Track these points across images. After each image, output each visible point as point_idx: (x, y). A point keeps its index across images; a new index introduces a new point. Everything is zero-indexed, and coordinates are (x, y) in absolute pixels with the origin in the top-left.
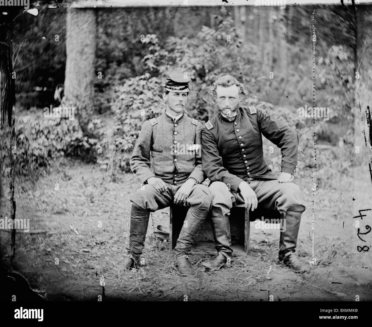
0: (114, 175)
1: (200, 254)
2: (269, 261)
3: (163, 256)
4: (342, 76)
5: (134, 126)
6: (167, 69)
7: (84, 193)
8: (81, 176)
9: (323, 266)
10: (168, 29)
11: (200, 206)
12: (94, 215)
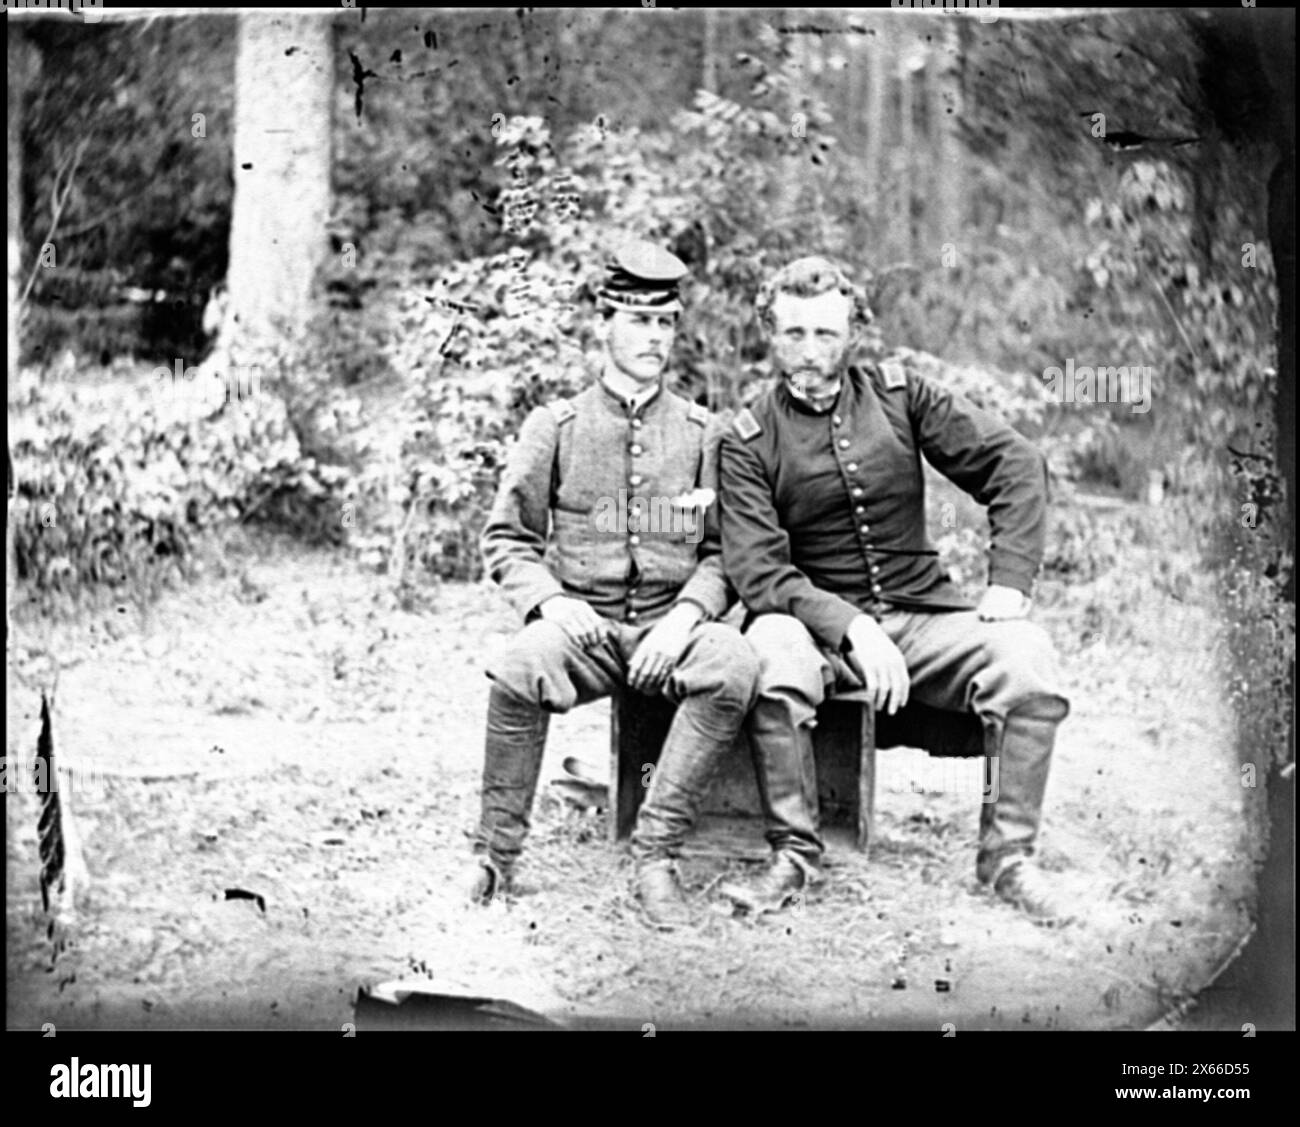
0: (405, 586)
1: (708, 858)
2: (945, 883)
3: (586, 859)
4: (1163, 263)
5: (472, 423)
6: (577, 232)
7: (311, 644)
8: (299, 588)
9: (1126, 903)
10: (574, 99)
11: (718, 694)
12: (349, 720)
